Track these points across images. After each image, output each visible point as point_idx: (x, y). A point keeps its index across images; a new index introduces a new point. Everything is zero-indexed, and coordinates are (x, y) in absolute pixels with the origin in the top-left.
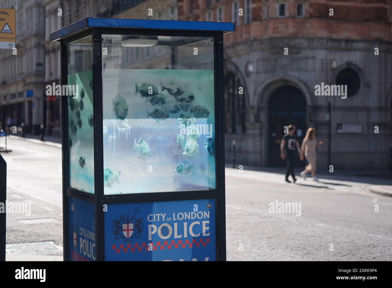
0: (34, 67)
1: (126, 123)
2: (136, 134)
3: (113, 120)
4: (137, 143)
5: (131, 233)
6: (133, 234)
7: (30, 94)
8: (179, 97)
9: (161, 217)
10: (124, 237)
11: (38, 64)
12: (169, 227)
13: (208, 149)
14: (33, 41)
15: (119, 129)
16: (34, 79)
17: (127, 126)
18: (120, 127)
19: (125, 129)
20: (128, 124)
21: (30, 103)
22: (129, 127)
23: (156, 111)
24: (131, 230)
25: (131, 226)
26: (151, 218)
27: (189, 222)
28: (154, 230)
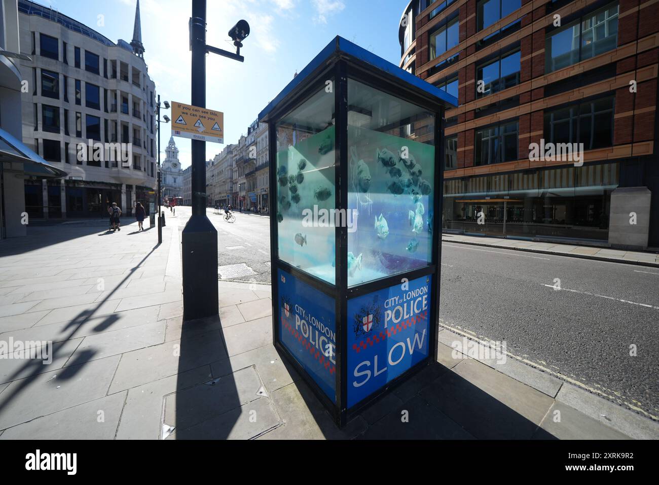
0: (230, 188)
1: (368, 197)
2: (378, 209)
3: (356, 194)
4: (378, 221)
5: (370, 325)
6: (372, 325)
7: (228, 196)
8: (411, 171)
9: (395, 299)
10: (364, 332)
11: (231, 187)
12: (401, 309)
13: (429, 225)
14: (229, 180)
15: (362, 203)
16: (229, 192)
17: (370, 200)
18: (363, 202)
19: (367, 203)
20: (371, 199)
21: (228, 199)
22: (371, 202)
23: (394, 184)
24: (371, 322)
25: (371, 317)
26: (387, 304)
27: (415, 299)
28: (390, 315)
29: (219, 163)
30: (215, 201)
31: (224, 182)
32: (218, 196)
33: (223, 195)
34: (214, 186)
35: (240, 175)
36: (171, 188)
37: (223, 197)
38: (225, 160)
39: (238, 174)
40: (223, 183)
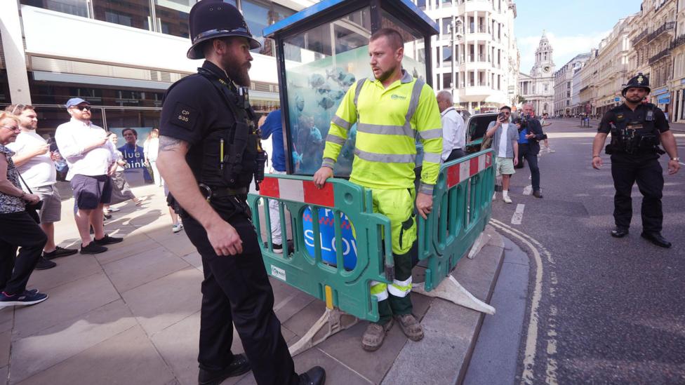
23: (324, 99)
29: (605, 51)
30: (597, 109)
31: (611, 79)
32: (601, 101)
33: (609, 98)
34: (597, 87)
35: (640, 61)
36: (540, 98)
37: (609, 101)
38: (616, 44)
39: (636, 61)
40: (610, 81)
